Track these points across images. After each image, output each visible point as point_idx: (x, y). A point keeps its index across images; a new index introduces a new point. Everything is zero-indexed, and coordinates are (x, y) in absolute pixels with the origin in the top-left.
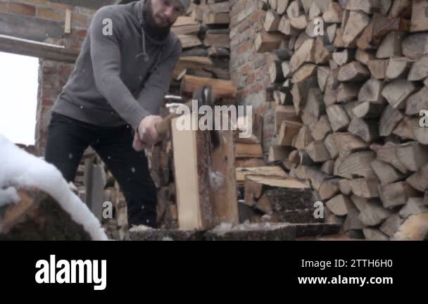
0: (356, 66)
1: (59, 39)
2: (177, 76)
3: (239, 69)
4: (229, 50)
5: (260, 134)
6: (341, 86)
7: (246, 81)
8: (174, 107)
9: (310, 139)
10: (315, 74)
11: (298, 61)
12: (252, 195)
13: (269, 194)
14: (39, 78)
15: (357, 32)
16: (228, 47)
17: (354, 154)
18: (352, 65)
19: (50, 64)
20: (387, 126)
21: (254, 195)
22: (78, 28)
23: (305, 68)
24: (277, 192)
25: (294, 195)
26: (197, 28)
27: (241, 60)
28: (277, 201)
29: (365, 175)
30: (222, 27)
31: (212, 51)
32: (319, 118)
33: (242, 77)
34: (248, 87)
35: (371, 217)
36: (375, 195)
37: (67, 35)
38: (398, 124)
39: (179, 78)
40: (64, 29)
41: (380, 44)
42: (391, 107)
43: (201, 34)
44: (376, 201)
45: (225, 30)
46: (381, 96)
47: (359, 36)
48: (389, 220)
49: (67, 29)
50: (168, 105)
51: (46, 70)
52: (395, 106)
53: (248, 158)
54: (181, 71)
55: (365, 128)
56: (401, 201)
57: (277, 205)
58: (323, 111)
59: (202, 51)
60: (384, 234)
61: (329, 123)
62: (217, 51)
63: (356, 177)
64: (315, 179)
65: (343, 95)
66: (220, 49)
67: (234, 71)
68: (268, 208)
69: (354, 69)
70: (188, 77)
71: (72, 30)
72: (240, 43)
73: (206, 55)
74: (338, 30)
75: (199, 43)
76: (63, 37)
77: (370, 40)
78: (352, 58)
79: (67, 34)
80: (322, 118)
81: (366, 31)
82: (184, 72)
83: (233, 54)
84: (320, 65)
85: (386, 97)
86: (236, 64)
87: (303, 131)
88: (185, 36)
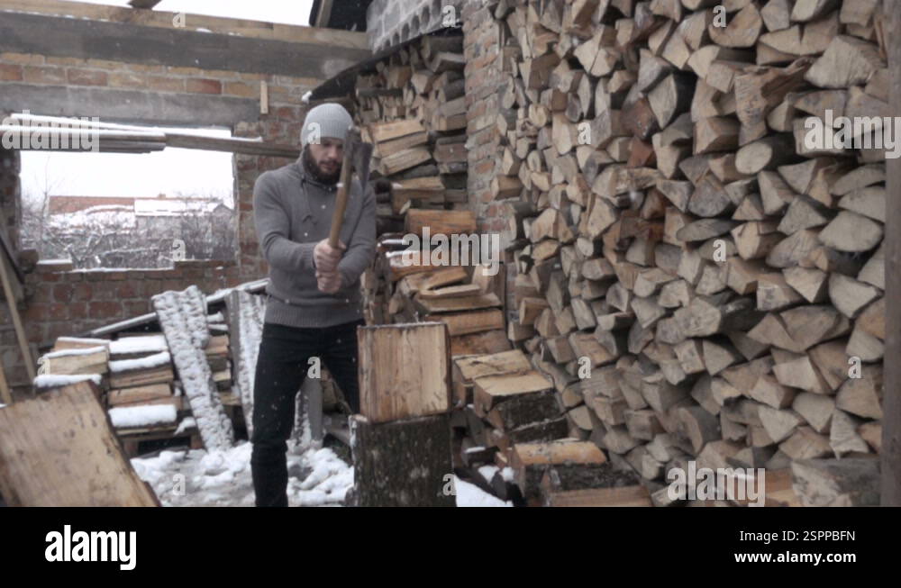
0: (602, 266)
1: (254, 122)
2: (400, 210)
3: (479, 194)
4: (466, 164)
5: (503, 289)
6: (586, 283)
7: (487, 211)
8: (396, 257)
9: (554, 331)
10: (557, 255)
11: (540, 231)
12: (481, 406)
13: (500, 409)
14: (233, 172)
15: (603, 227)
16: (465, 160)
17: (598, 370)
18: (597, 263)
19: (246, 157)
20: (637, 342)
21: (484, 406)
22: (277, 105)
23: (547, 244)
24: (510, 403)
25: (531, 404)
26: (425, 138)
27: (481, 183)
28: (510, 416)
29: (610, 395)
30: (457, 133)
31: (444, 169)
32: (563, 310)
33: (482, 205)
34: (489, 221)
35: (616, 444)
36: (621, 421)
37: (264, 117)
38: (648, 344)
39: (402, 211)
40: (260, 108)
41: (629, 246)
42: (640, 326)
43: (430, 145)
44: (622, 428)
45: (460, 137)
46: (630, 308)
47: (606, 230)
48: (636, 451)
49: (264, 109)
50: (389, 255)
51: (241, 166)
52: (644, 326)
53: (485, 332)
54: (405, 203)
55: (612, 340)
56: (647, 436)
57: (510, 421)
58: (567, 301)
59: (430, 168)
60: (630, 464)
61: (574, 318)
62: (450, 168)
63: (601, 395)
64: (559, 379)
65: (588, 293)
66: (453, 167)
67: (473, 194)
68: (498, 424)
69: (600, 270)
70: (413, 212)
71: (270, 108)
72: (479, 160)
73: (435, 174)
74: (583, 214)
75: (428, 157)
76: (259, 119)
77: (618, 240)
78: (599, 253)
79: (265, 115)
80: (566, 310)
81: (613, 227)
82: (408, 205)
83: (471, 171)
84: (565, 244)
85: (636, 312)
86: (475, 185)
87: (546, 312)
88: (411, 150)
